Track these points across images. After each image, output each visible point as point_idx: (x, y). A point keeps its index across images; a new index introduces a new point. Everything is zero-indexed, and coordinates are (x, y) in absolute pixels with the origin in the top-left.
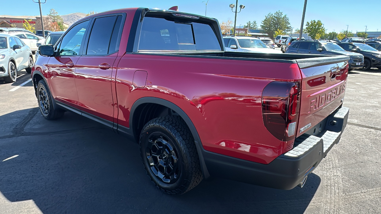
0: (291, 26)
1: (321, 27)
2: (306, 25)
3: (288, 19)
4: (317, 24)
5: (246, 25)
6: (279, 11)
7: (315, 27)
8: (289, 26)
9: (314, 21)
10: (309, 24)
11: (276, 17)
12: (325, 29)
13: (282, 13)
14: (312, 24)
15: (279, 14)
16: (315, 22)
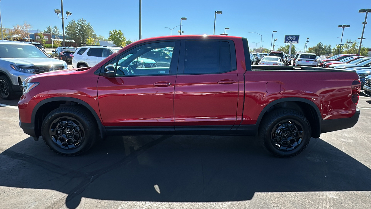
0: (95, 34)
1: (122, 36)
2: (110, 34)
3: (91, 27)
4: (118, 33)
5: (46, 30)
6: (82, 19)
7: (117, 35)
8: (93, 33)
9: (115, 30)
10: (111, 33)
11: (80, 25)
12: (126, 38)
13: (85, 20)
14: (114, 33)
15: (83, 21)
16: (116, 32)
